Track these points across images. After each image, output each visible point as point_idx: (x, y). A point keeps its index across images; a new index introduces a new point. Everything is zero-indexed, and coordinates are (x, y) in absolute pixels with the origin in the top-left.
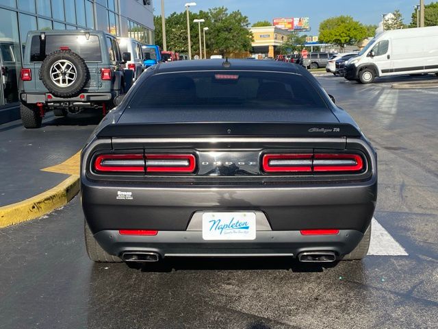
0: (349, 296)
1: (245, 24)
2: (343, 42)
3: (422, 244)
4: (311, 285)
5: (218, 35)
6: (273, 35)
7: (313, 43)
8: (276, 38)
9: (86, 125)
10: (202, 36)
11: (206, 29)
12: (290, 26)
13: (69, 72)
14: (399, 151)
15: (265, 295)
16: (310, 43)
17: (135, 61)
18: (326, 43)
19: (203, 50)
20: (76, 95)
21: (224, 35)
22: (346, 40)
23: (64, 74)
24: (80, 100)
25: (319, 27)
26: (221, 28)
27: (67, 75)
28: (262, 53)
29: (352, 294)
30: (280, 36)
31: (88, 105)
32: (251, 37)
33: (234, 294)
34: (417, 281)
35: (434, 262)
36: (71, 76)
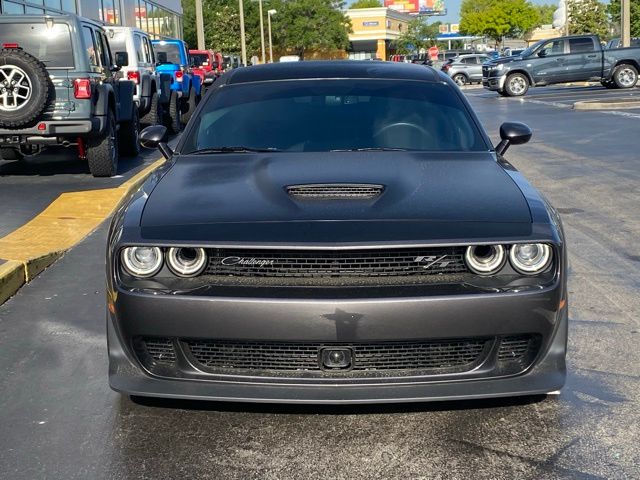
0: (449, 467)
1: (337, 4)
2: (500, 32)
3: (585, 374)
4: (387, 449)
5: (292, 23)
6: (384, 23)
7: (452, 35)
8: (389, 28)
9: (52, 174)
10: (266, 25)
11: (272, 12)
12: (412, 6)
13: (18, 85)
14: (570, 215)
15: (307, 466)
16: (446, 36)
17: (139, 66)
18: (473, 35)
19: (267, 47)
20: (31, 124)
21: (302, 22)
22: (504, 30)
23: (11, 89)
24: (38, 132)
25: (460, 8)
26: (297, 10)
27: (16, 90)
28: (366, 52)
29: (454, 463)
30: (395, 24)
31: (52, 141)
32: (347, 25)
33: (254, 466)
34: (569, 440)
35: (602, 405)
36: (22, 92)
